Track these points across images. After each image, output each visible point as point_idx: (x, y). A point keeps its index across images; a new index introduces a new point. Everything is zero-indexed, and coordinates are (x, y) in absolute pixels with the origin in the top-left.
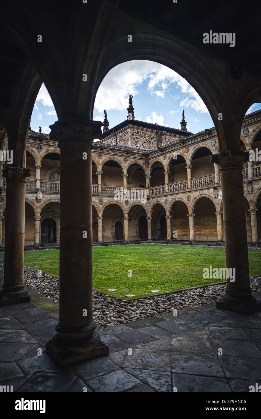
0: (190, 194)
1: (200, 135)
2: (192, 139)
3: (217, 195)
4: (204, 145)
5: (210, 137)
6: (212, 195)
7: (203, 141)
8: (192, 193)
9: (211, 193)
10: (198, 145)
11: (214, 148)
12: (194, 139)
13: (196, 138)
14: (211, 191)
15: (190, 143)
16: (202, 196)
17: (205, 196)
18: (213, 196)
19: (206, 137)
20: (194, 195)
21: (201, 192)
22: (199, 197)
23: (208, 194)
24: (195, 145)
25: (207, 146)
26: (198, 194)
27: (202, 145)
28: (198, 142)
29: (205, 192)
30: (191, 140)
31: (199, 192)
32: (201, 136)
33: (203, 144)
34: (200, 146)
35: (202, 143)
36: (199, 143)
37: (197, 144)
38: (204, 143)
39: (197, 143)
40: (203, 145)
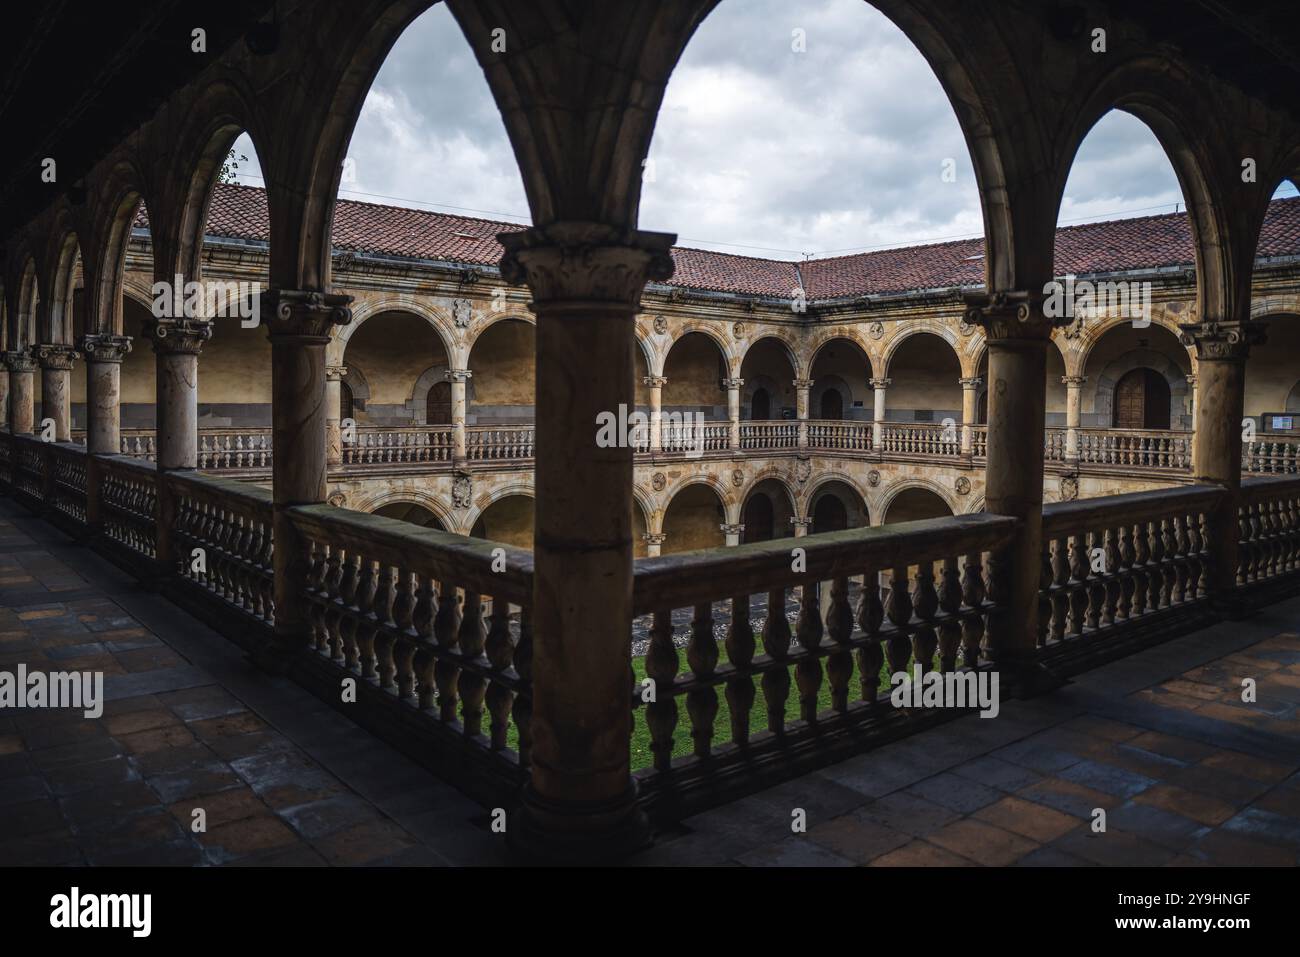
0: (343, 487)
1: (430, 272)
2: (388, 272)
3: (466, 499)
4: (420, 309)
5: (458, 293)
6: (445, 496)
7: (422, 294)
8: (355, 484)
9: (443, 491)
10: (392, 299)
11: (462, 332)
12: (397, 273)
13: (410, 274)
14: (444, 481)
15: (368, 279)
16: (400, 497)
17: (413, 498)
18: (448, 500)
19: (443, 286)
20: (366, 492)
21: (399, 483)
22: (387, 500)
23: (428, 492)
24: (383, 295)
25: (433, 318)
26: (385, 492)
27: (410, 306)
28: (397, 289)
29: (419, 483)
30: (380, 271)
31: (390, 482)
32: (431, 276)
33: (418, 304)
34: (401, 304)
35: (412, 297)
36: (401, 292)
37: (392, 294)
38: (421, 299)
39: (396, 292)
40: (414, 307)
